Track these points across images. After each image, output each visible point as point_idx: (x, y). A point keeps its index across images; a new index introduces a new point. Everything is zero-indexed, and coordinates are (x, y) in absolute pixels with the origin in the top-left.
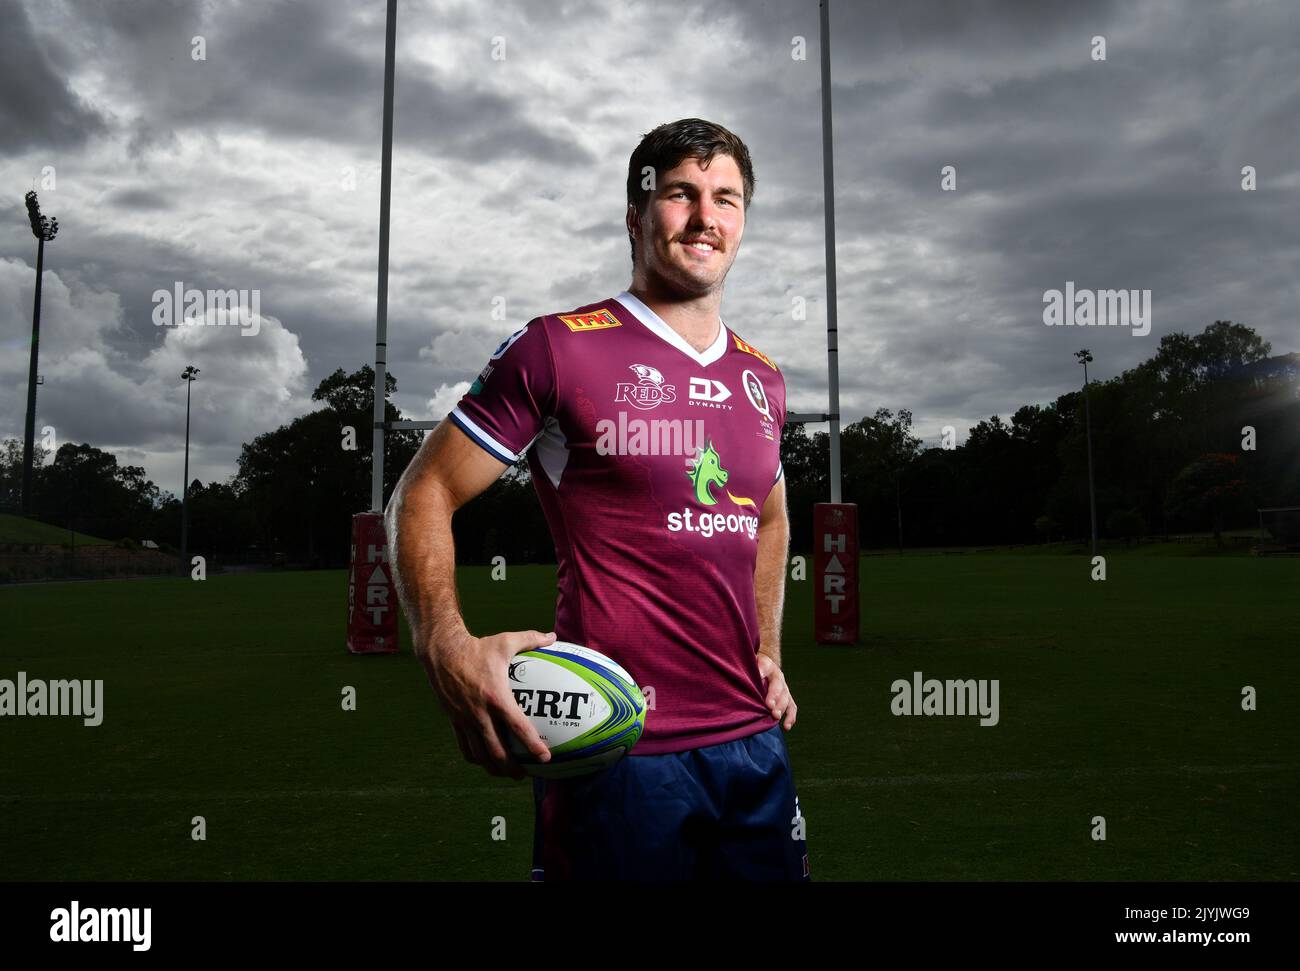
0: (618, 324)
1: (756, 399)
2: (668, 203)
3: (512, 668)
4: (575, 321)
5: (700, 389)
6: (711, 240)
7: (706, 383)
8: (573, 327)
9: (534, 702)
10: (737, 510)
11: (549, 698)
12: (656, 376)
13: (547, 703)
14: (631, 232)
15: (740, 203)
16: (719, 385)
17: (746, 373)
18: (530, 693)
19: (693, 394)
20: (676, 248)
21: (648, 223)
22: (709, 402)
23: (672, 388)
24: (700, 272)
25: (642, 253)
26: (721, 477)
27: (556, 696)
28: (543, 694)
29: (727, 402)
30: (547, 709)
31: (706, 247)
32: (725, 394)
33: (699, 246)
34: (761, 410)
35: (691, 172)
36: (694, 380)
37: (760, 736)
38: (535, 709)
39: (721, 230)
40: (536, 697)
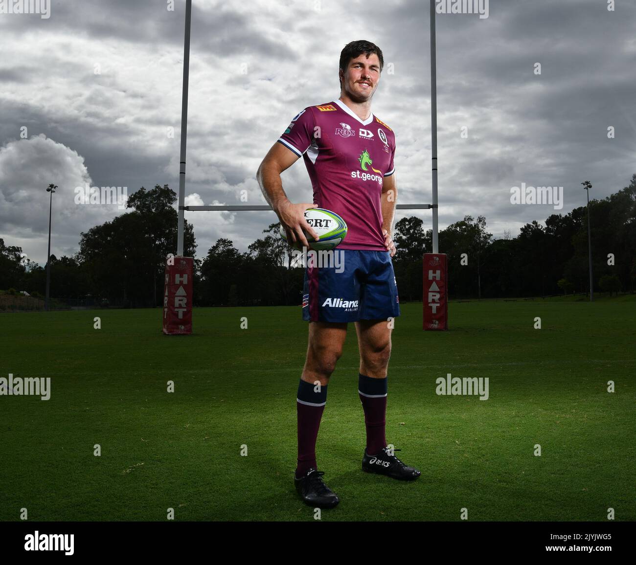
0: (336, 110)
1: (383, 139)
2: (354, 69)
3: (305, 214)
4: (321, 108)
5: (363, 133)
6: (368, 82)
7: (365, 131)
8: (321, 110)
9: (314, 223)
10: (375, 174)
11: (319, 221)
12: (348, 127)
13: (318, 223)
14: (340, 78)
15: (378, 70)
16: (369, 132)
17: (379, 130)
18: (312, 220)
19: (361, 134)
20: (357, 85)
21: (346, 75)
22: (366, 137)
23: (354, 132)
24: (364, 93)
25: (344, 86)
26: (370, 162)
27: (321, 221)
28: (316, 220)
29: (372, 138)
30: (318, 224)
31: (366, 85)
32: (371, 135)
33: (364, 84)
34: (384, 142)
35: (362, 59)
36: (361, 130)
37: (382, 252)
38: (314, 225)
39: (372, 79)
40: (314, 221)
